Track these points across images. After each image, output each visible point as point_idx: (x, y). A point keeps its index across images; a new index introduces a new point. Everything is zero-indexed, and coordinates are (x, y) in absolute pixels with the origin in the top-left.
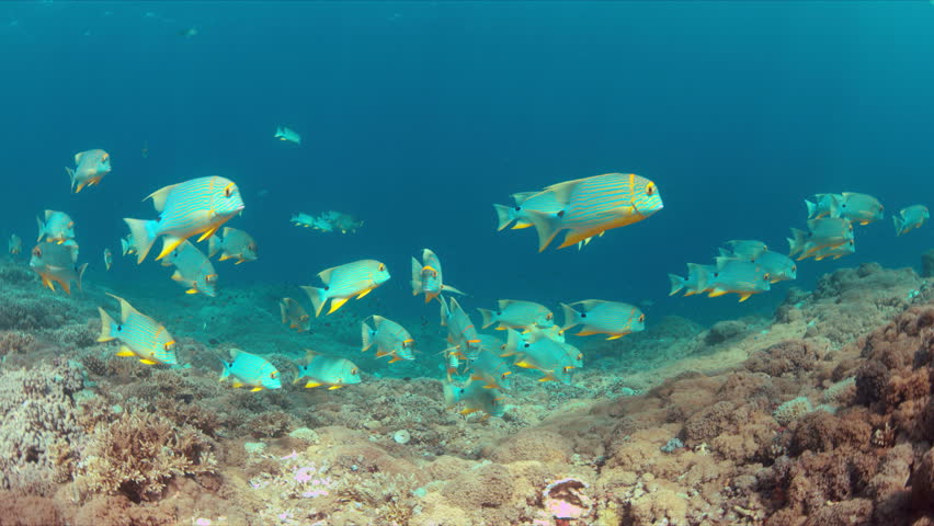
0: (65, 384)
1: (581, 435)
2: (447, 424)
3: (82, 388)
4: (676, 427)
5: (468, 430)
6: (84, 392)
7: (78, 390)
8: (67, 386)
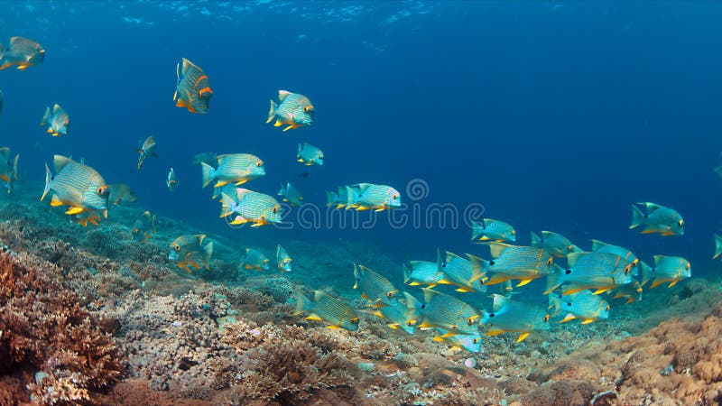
0: (211, 311)
1: (604, 364)
2: (501, 354)
3: (226, 314)
4: (670, 358)
5: (518, 359)
6: (227, 317)
7: (222, 316)
8: (213, 313)
